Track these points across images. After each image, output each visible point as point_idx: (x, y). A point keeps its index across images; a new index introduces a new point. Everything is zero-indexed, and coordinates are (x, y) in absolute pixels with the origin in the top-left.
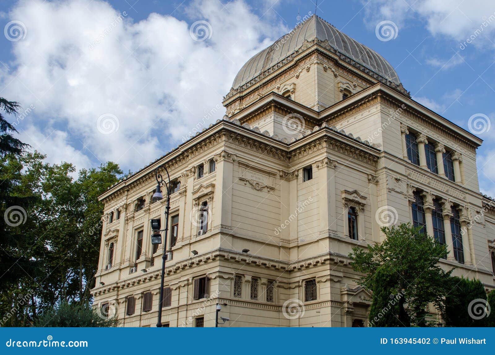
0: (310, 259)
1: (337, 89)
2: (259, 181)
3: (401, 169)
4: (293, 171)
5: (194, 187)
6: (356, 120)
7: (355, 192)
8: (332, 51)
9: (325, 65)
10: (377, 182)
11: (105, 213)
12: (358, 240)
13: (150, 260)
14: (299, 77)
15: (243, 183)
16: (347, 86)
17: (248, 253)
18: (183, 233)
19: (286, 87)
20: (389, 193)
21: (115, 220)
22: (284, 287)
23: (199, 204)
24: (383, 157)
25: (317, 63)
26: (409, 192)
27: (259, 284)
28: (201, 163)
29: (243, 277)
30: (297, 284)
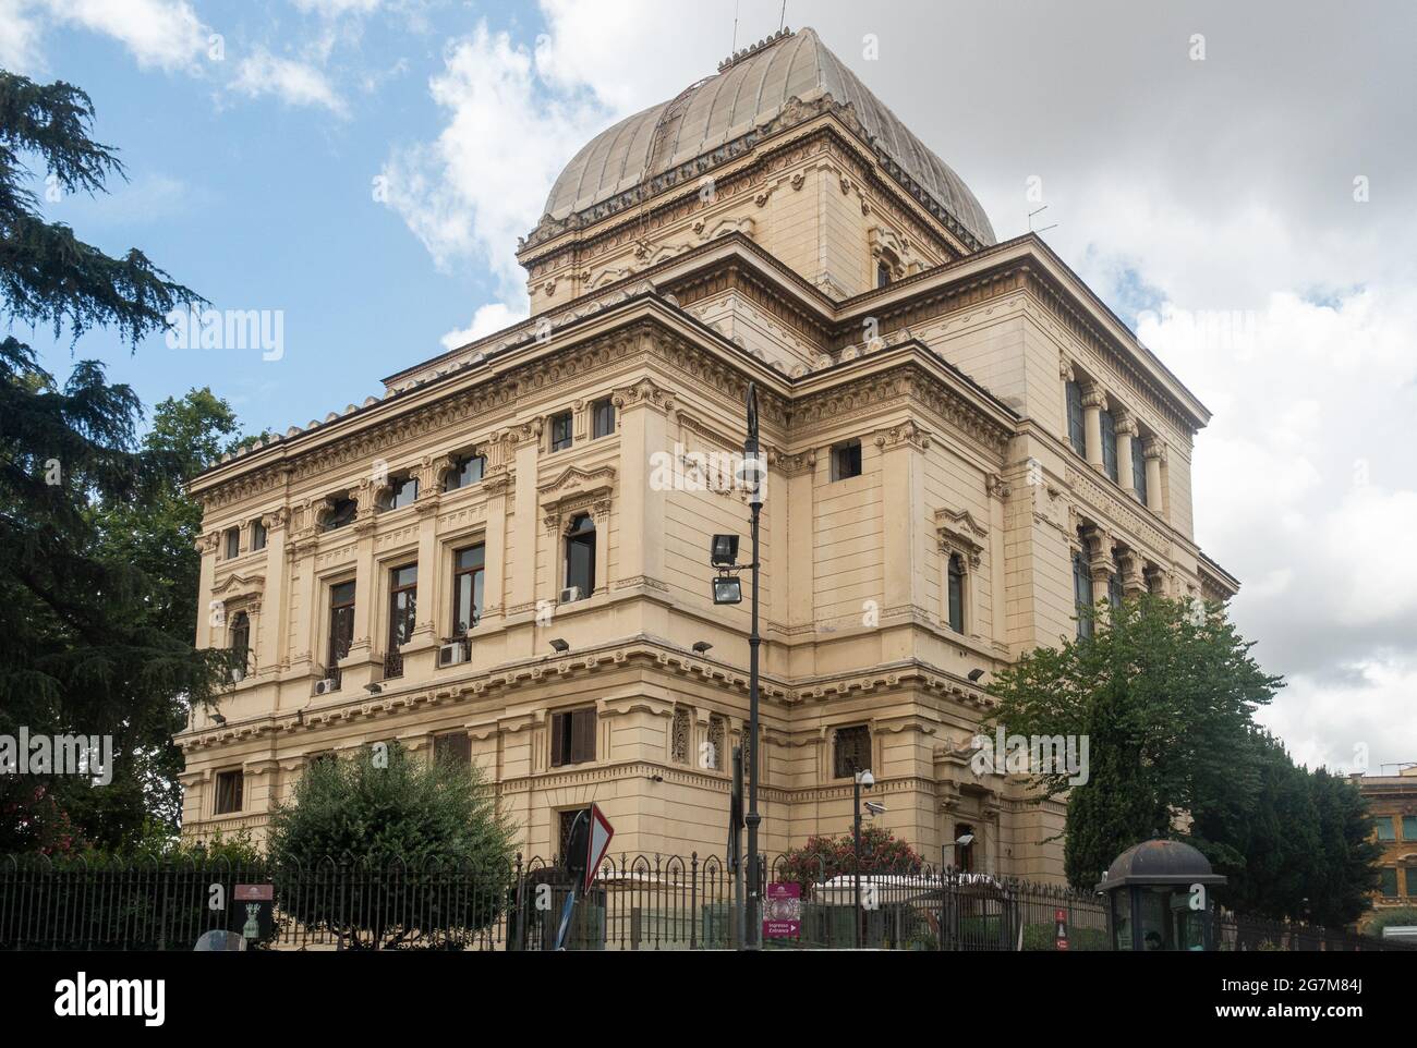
0: (856, 675)
1: (866, 247)
3: (1058, 466)
4: (800, 451)
5: (540, 473)
6: (947, 331)
7: (965, 517)
8: (863, 136)
9: (844, 176)
10: (1006, 495)
11: (207, 530)
12: (963, 633)
13: (382, 661)
14: (770, 202)
16: (889, 243)
17: (707, 652)
18: (505, 594)
19: (724, 226)
20: (1036, 525)
21: (244, 550)
22: (780, 741)
23: (559, 520)
24: (1027, 432)
25: (826, 167)
26: (1070, 525)
27: (725, 731)
28: (563, 408)
29: (690, 712)
30: (812, 736)
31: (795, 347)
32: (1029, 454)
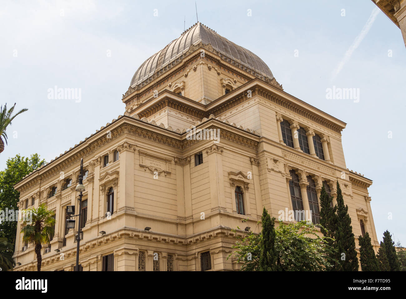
0: (204, 233)
1: (220, 85)
2: (157, 167)
3: (279, 152)
4: (186, 157)
5: (100, 174)
6: (238, 111)
7: (240, 173)
8: (214, 52)
9: (209, 65)
10: (258, 163)
11: (20, 200)
12: (244, 214)
13: (62, 241)
14: (188, 76)
15: (143, 169)
16: (228, 82)
17: (150, 230)
18: (92, 216)
19: (176, 85)
20: (269, 173)
21: (29, 206)
22: (183, 259)
23: (105, 189)
24: (262, 142)
25: (202, 64)
26: (285, 170)
27: (160, 257)
28: (106, 153)
29: (146, 252)
30: (193, 256)
31: (192, 121)
32: (265, 149)
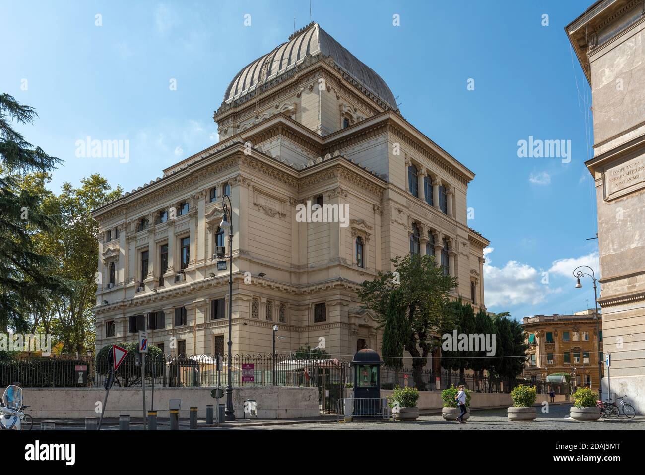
0: (320, 284)
1: (339, 112)
2: (272, 207)
3: (404, 201)
4: (303, 198)
5: (206, 210)
6: (362, 148)
7: (363, 222)
9: (329, 85)
10: (382, 212)
11: (100, 231)
12: (363, 267)
13: (158, 280)
14: (301, 96)
15: (257, 208)
16: (348, 110)
17: (265, 277)
18: (197, 255)
19: (285, 106)
20: (392, 224)
21: (112, 239)
22: (295, 309)
23: (213, 228)
25: (321, 82)
26: (409, 223)
27: (273, 306)
28: (213, 186)
29: (259, 299)
30: (307, 307)
31: (307, 155)
32: (391, 196)
